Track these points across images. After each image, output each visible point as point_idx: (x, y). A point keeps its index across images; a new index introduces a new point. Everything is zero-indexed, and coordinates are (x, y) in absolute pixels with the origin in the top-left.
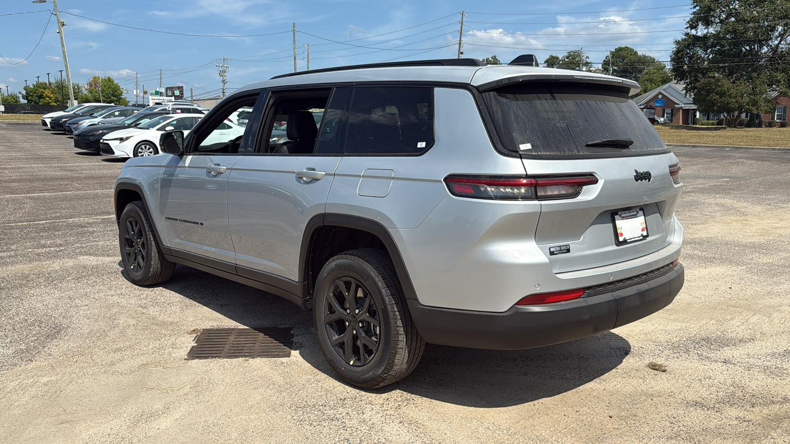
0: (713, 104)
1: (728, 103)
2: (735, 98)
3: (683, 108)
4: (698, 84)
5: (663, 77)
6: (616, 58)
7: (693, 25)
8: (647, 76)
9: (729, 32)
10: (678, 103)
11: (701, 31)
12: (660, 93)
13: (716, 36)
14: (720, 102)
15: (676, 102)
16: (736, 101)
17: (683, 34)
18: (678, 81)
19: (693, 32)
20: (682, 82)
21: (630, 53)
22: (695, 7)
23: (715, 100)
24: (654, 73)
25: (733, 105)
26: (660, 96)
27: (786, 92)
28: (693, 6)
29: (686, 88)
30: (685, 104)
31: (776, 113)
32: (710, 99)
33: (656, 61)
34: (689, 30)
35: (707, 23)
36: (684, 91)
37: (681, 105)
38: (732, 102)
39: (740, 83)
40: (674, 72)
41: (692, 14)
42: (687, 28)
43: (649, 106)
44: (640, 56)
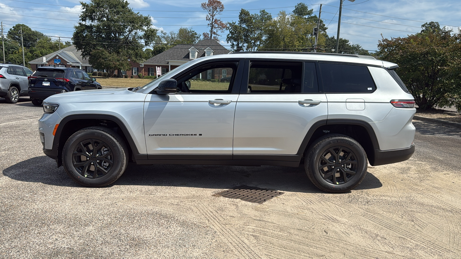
0: (101, 64)
1: (109, 64)
2: (112, 62)
3: (72, 65)
4: (92, 53)
5: (50, 46)
6: (17, 30)
7: (84, 19)
8: (40, 44)
9: (106, 26)
10: (68, 62)
11: (88, 23)
12: (57, 56)
13: (98, 27)
14: (105, 63)
15: (67, 61)
16: (113, 64)
17: (78, 23)
18: (78, 50)
19: (84, 23)
20: (80, 50)
21: (26, 29)
22: (83, 9)
23: (102, 62)
24: (44, 43)
25: (112, 65)
26: (57, 58)
27: (135, 60)
28: (82, 8)
29: (82, 54)
30: (73, 63)
31: (134, 71)
32: (99, 62)
33: (44, 35)
34: (81, 22)
35: (93, 19)
36: (82, 56)
37: (70, 63)
38: (111, 64)
39: (114, 54)
40: (76, 45)
41: (82, 13)
42: (80, 20)
43: (61, 63)
44: (34, 31)
